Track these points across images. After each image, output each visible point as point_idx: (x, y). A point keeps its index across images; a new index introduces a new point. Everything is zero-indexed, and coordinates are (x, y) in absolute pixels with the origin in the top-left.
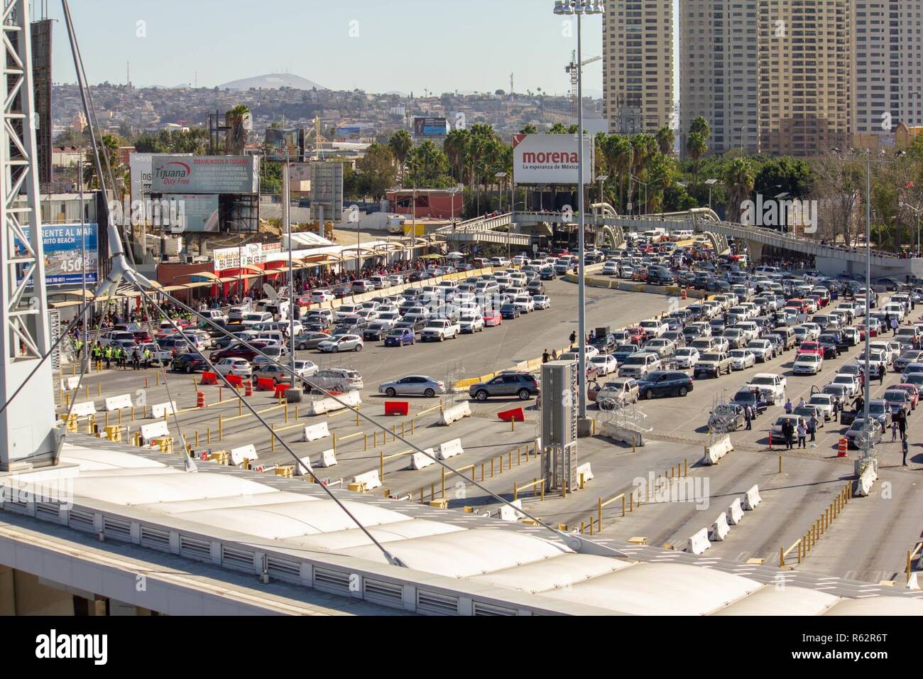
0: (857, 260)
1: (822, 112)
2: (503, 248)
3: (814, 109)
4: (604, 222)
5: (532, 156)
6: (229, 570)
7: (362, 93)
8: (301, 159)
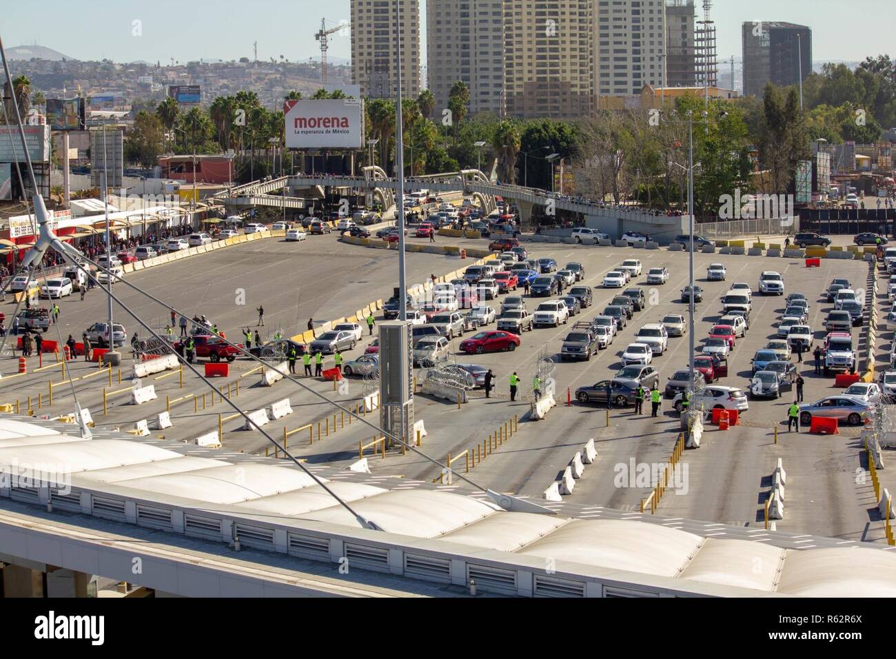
0: (628, 218)
1: (564, 75)
2: (279, 211)
3: (557, 72)
4: (376, 185)
5: (303, 121)
6: (194, 539)
7: (110, 63)
8: (82, 128)
